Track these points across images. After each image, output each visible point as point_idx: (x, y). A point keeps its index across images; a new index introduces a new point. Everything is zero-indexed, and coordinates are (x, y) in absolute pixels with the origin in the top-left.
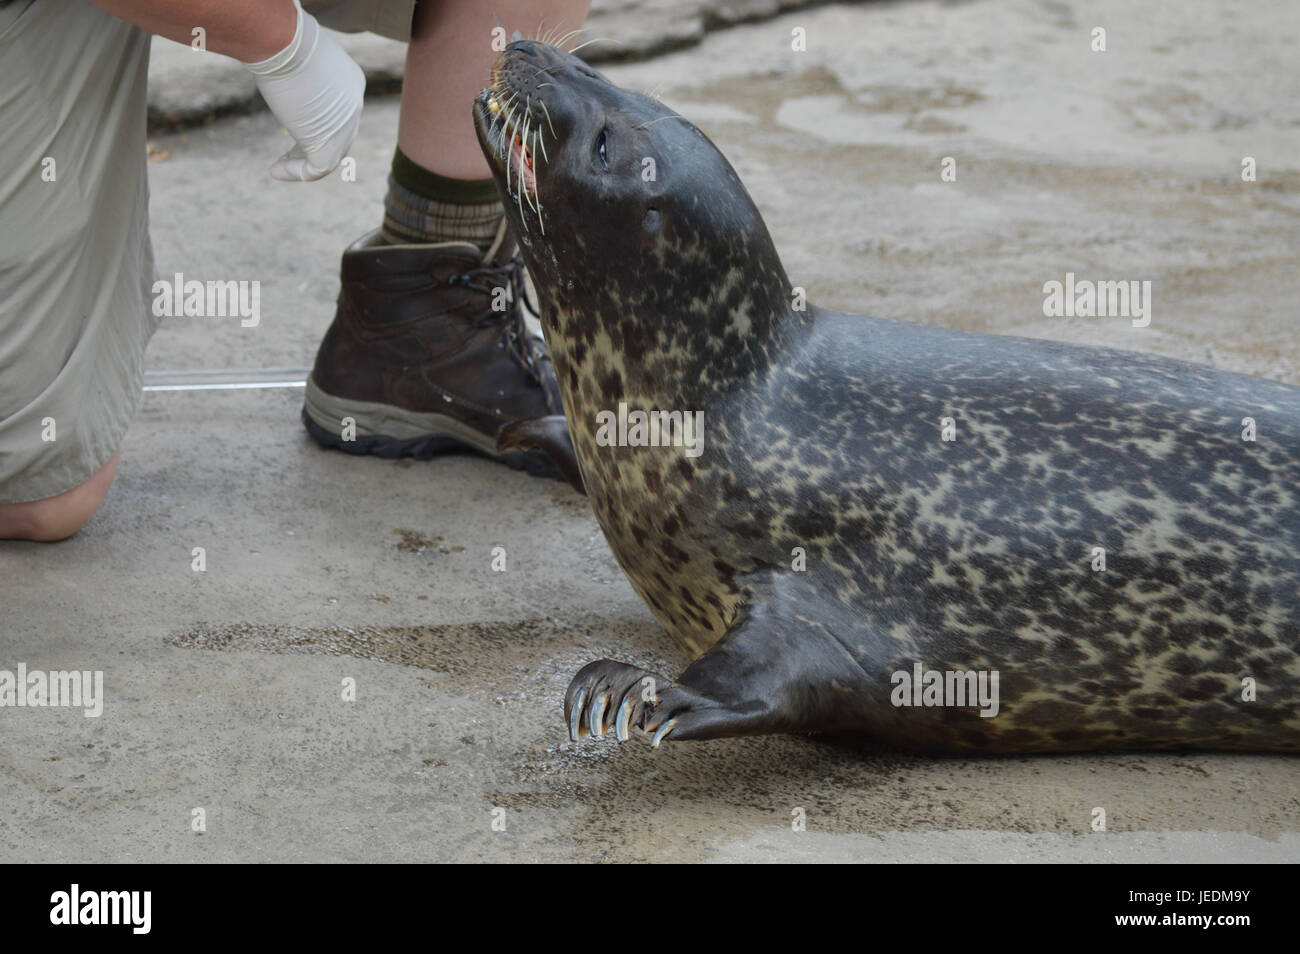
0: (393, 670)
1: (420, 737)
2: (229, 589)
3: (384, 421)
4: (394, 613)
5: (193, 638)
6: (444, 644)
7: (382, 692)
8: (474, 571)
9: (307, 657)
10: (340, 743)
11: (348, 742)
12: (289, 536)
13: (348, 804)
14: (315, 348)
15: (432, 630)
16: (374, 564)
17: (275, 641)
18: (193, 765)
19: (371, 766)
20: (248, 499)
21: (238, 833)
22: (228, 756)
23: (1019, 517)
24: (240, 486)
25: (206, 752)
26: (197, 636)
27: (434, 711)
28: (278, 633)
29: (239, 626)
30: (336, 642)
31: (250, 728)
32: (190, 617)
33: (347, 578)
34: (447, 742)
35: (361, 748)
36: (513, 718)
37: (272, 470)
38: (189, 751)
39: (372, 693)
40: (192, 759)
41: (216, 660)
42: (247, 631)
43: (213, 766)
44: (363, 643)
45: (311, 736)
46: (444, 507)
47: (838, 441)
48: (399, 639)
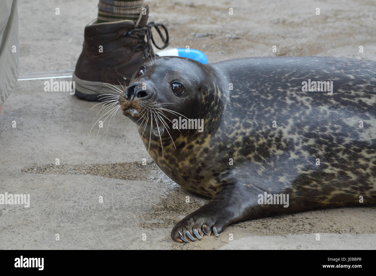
0: (106, 179)
1: (116, 203)
2: (45, 151)
3: (101, 89)
4: (106, 159)
5: (32, 169)
6: (124, 170)
7: (102, 188)
8: (135, 143)
9: (74, 175)
10: (87, 206)
11: (89, 206)
12: (67, 131)
13: (90, 228)
14: (75, 63)
15: (120, 165)
16: (98, 141)
17: (62, 170)
18: (32, 216)
19: (98, 215)
20: (52, 118)
21: (49, 240)
22: (46, 212)
23: (318, 130)
24: (49, 114)
25: (37, 211)
26: (34, 168)
27: (121, 194)
28: (64, 167)
29: (49, 165)
30: (85, 170)
31: (53, 202)
32: (31, 162)
33: (89, 146)
34: (126, 205)
35: (94, 208)
36: (150, 196)
37: (61, 108)
38: (31, 211)
39: (98, 188)
40: (33, 214)
41: (41, 177)
42: (52, 167)
43: (40, 216)
44: (95, 170)
45: (76, 204)
46: (124, 120)
47: (253, 117)
48: (108, 168)
